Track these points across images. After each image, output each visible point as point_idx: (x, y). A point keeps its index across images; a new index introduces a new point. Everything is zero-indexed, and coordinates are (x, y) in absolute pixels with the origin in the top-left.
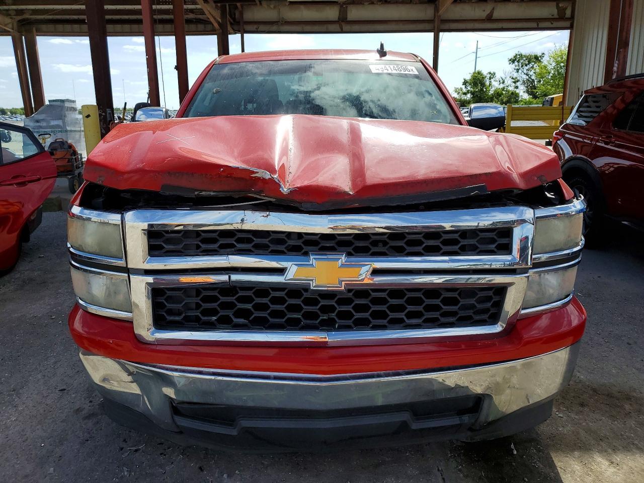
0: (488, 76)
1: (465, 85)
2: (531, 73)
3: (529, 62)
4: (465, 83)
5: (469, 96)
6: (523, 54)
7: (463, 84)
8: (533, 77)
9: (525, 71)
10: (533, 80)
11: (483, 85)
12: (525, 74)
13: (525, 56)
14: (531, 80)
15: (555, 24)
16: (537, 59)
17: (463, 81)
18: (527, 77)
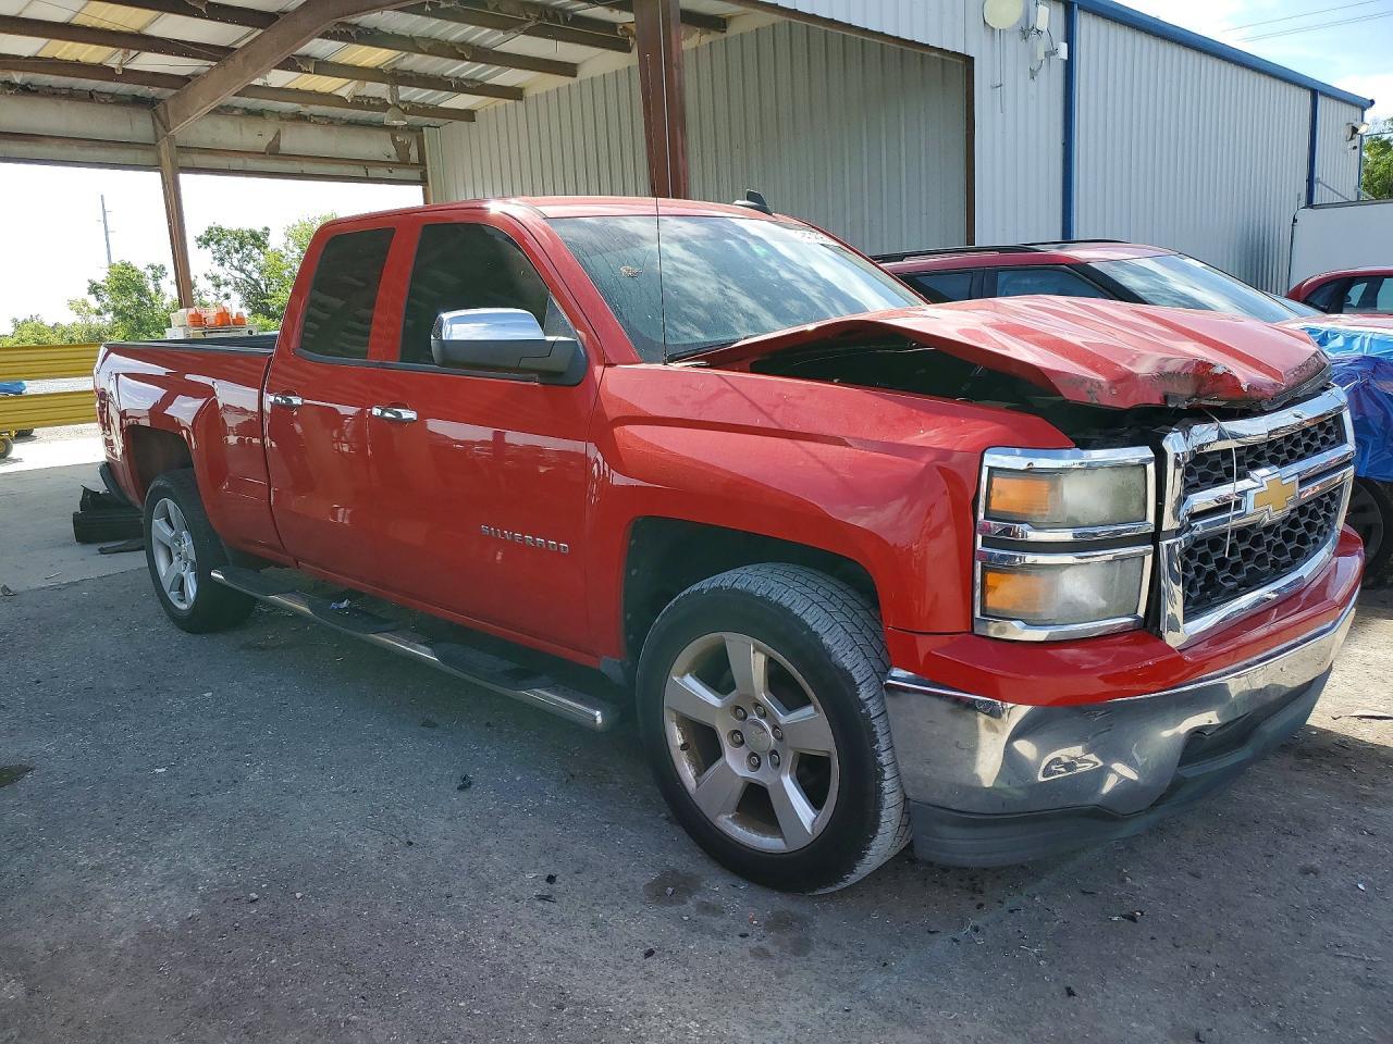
0: (150, 273)
1: (95, 293)
2: (249, 267)
3: (240, 243)
4: (94, 289)
5: (109, 317)
6: (226, 227)
7: (90, 293)
8: (255, 275)
9: (236, 263)
10: (256, 281)
11: (142, 291)
12: (236, 269)
13: (230, 233)
14: (253, 283)
15: (398, 173)
16: (258, 239)
17: (89, 285)
18: (244, 276)
